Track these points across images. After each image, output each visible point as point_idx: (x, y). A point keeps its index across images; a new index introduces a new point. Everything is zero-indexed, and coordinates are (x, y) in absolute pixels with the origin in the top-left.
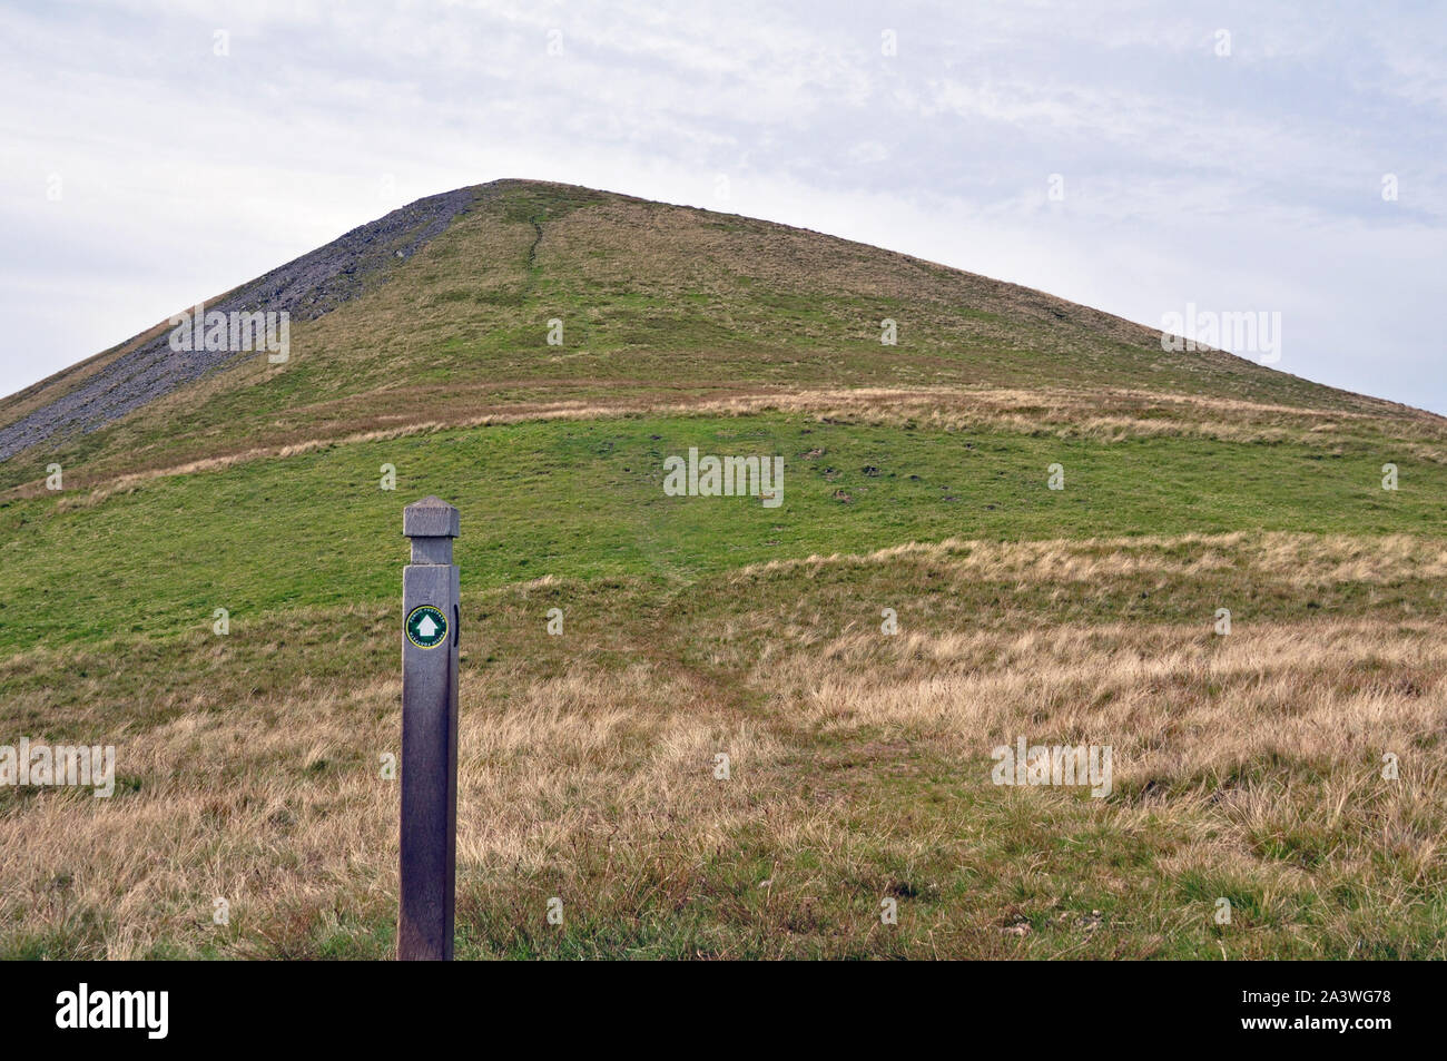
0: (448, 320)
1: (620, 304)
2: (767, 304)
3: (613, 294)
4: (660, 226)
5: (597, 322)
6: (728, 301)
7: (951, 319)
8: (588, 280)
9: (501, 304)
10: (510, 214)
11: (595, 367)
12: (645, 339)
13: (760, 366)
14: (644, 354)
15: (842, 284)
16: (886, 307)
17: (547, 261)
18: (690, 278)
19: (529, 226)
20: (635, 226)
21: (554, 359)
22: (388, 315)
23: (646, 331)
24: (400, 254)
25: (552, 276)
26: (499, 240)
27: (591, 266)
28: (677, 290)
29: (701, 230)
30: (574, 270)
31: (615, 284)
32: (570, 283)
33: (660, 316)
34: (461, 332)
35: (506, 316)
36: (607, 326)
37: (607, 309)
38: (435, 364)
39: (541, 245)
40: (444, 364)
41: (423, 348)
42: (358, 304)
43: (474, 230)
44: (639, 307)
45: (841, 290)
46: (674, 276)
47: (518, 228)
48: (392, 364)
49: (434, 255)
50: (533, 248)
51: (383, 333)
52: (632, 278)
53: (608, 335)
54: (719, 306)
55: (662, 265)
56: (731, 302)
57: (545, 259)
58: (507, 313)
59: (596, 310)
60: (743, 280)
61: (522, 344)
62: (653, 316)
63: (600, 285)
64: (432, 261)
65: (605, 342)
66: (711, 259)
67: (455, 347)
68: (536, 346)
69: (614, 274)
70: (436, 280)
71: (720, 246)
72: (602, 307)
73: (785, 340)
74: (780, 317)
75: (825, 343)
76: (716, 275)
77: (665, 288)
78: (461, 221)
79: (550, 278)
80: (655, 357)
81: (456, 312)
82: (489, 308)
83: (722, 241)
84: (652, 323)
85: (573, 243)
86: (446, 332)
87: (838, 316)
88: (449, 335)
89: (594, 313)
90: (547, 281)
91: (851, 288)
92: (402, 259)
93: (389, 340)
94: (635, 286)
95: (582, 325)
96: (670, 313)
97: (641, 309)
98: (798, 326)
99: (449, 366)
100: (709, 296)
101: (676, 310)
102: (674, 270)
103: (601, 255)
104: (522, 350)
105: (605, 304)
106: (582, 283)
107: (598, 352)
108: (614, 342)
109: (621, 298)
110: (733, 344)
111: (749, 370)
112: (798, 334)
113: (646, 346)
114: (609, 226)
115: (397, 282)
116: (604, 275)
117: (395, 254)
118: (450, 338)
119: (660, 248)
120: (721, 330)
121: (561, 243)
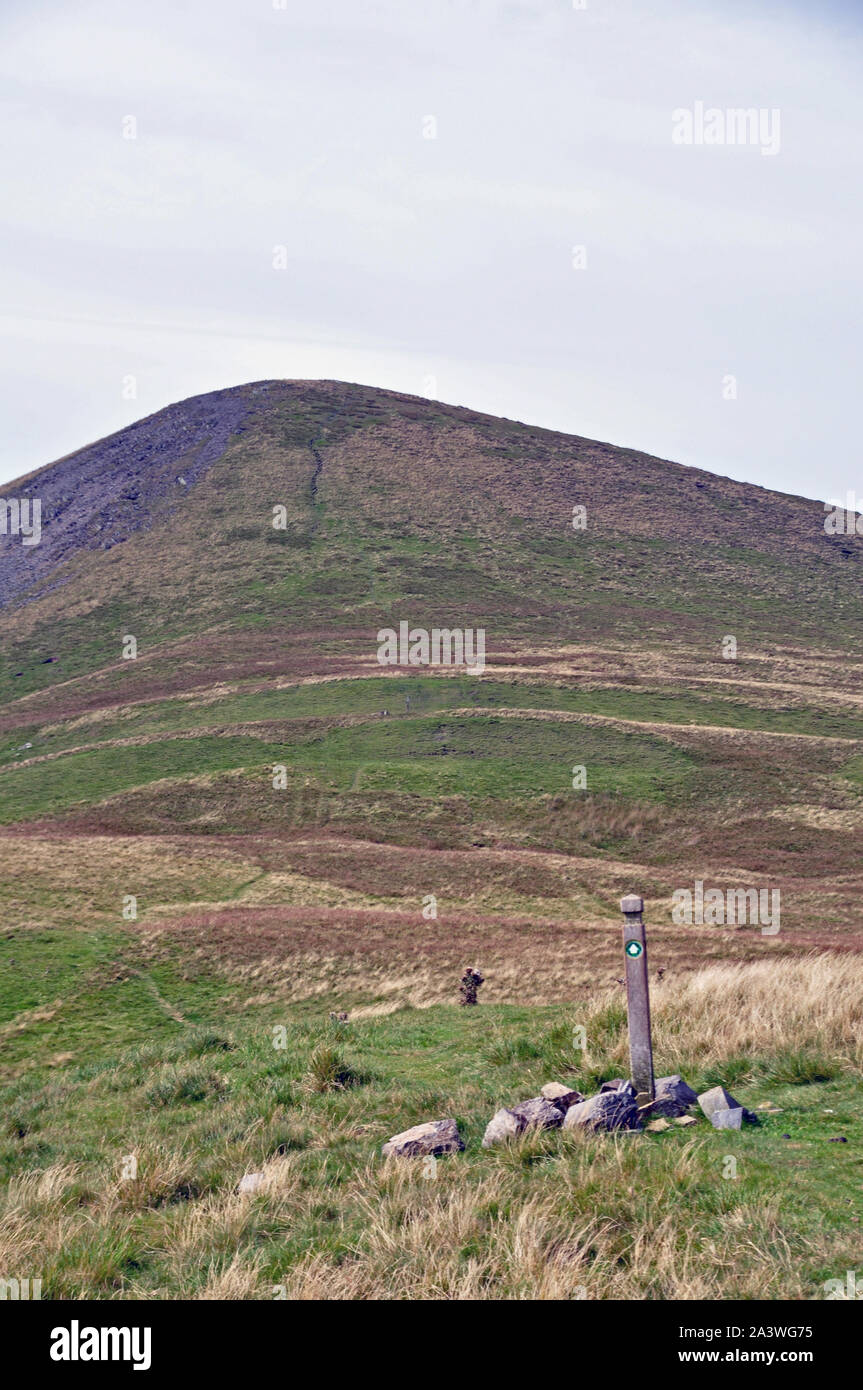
0: (245, 561)
1: (400, 549)
2: (534, 550)
3: (393, 537)
4: (440, 454)
5: (380, 570)
6: (496, 548)
7: (712, 563)
8: (370, 520)
9: (292, 546)
10: (288, 438)
11: (380, 618)
12: (421, 589)
13: (509, 619)
14: (419, 605)
15: (615, 523)
16: (649, 551)
17: (329, 497)
18: (466, 519)
19: (308, 452)
20: (415, 454)
21: (347, 609)
22: (185, 551)
23: (421, 580)
24: (183, 481)
25: (334, 515)
26: (279, 469)
27: (371, 503)
28: (452, 534)
29: (482, 458)
30: (355, 508)
31: (394, 526)
32: (352, 523)
33: (435, 565)
34: (260, 575)
35: (298, 558)
36: (388, 574)
37: (388, 554)
38: (246, 607)
39: (322, 476)
40: (255, 608)
41: (230, 590)
42: (151, 535)
43: (252, 455)
44: (414, 552)
45: (611, 531)
46: (449, 518)
47: (298, 454)
48: (205, 604)
49: (217, 484)
50: (314, 479)
51: (185, 571)
52: (410, 518)
53: (389, 584)
54: (489, 553)
55: (439, 504)
56: (499, 548)
57: (325, 494)
58: (298, 555)
59: (378, 556)
60: (516, 522)
61: (317, 591)
62: (429, 564)
63: (380, 526)
64: (216, 492)
65: (385, 592)
66: (487, 495)
67: (259, 590)
68: (329, 593)
69: (394, 514)
70: (224, 514)
71: (498, 479)
72: (383, 552)
73: (539, 591)
74: (543, 564)
75: (574, 595)
76: (490, 515)
77: (442, 530)
78: (238, 442)
79: (333, 517)
80: (428, 610)
81: (250, 552)
82: (280, 549)
83: (500, 473)
84: (427, 571)
85: (353, 474)
86: (247, 573)
87: (596, 562)
88: (249, 577)
89: (376, 558)
90: (330, 521)
91: (622, 529)
92: (185, 486)
93: (193, 578)
94: (412, 527)
95: (366, 572)
96: (442, 561)
97: (418, 556)
98: (556, 575)
99: (260, 611)
100: (481, 540)
101: (449, 557)
102: (451, 508)
103: (380, 491)
104: (318, 598)
105: (386, 548)
106: (363, 524)
107: (381, 601)
108: (395, 591)
109: (400, 541)
110: (494, 595)
111: (500, 623)
112: (554, 584)
113: (421, 595)
114: (387, 453)
115: (184, 514)
116: (384, 514)
117: (177, 481)
118: (251, 580)
119: (438, 481)
120: (486, 580)
121: (341, 474)
